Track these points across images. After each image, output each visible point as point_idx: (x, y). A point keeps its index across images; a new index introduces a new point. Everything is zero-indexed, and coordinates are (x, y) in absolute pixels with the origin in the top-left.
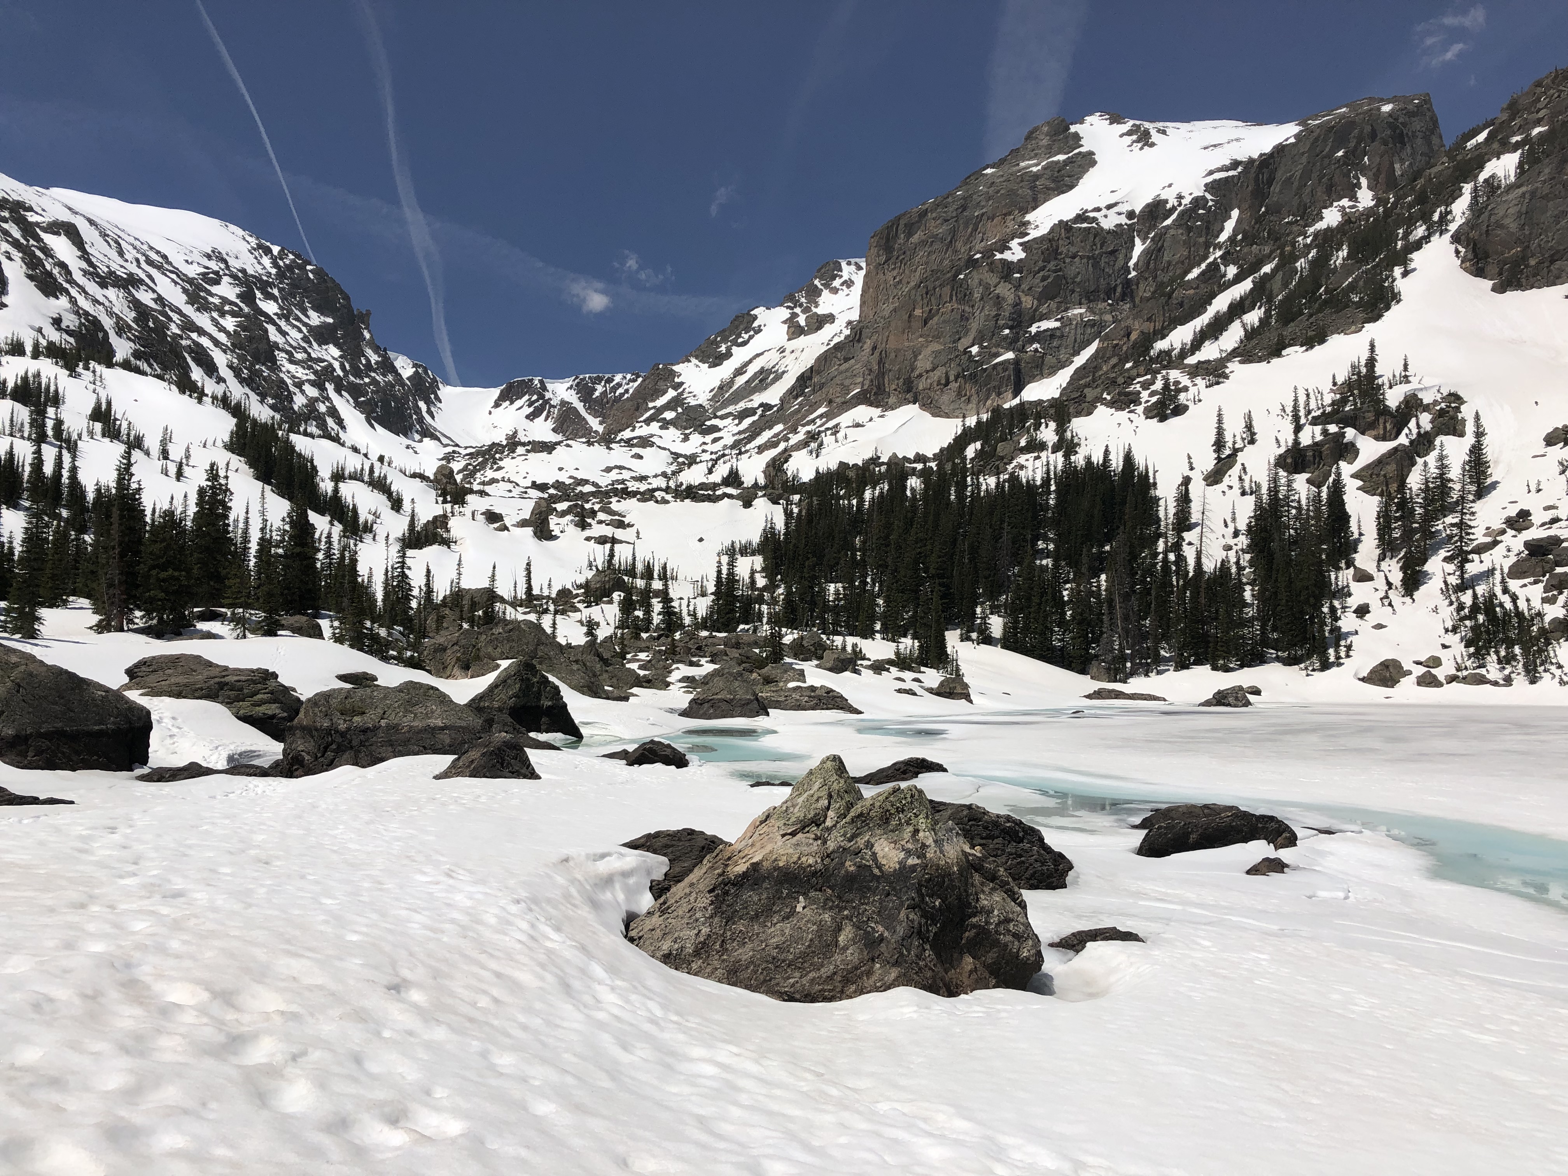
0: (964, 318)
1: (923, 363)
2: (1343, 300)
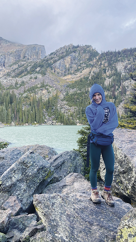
2: (38, 73)
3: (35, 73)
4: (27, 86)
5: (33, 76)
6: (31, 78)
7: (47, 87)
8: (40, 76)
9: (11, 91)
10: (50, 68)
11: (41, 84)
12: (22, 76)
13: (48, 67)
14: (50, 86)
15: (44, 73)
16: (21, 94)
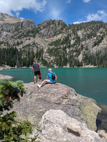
4: (24, 44)
7: (36, 45)
8: (32, 38)
9: (14, 47)
10: (38, 33)
11: (33, 43)
12: (21, 38)
13: (36, 33)
14: (38, 44)
15: (34, 37)
16: (21, 49)
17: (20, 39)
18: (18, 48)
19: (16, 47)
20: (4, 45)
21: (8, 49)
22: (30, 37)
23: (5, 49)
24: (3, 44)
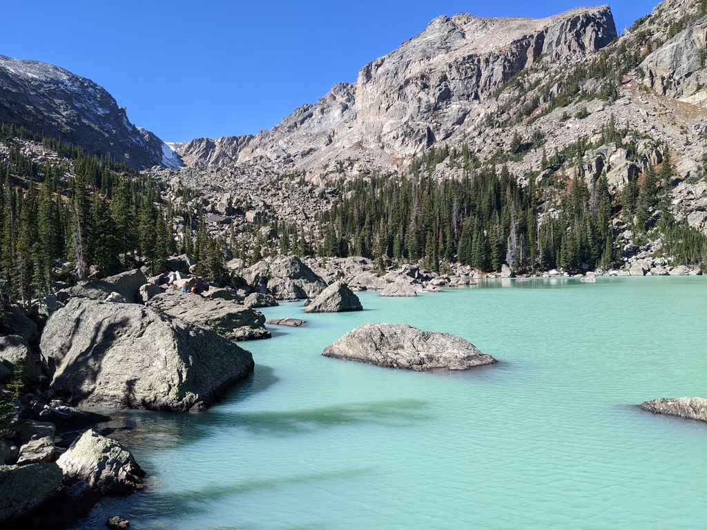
0: (404, 108)
1: (386, 129)
2: (590, 96)
3: (580, 101)
4: (551, 147)
5: (571, 109)
6: (566, 117)
7: (627, 140)
8: (595, 106)
9: (499, 167)
10: (633, 72)
11: (603, 131)
12: (535, 118)
13: (625, 71)
14: (636, 135)
15: (611, 94)
16: (532, 175)
17: (530, 123)
18: (516, 169)
19: (505, 169)
20: (451, 166)
21: (466, 181)
22: (584, 103)
23: (455, 182)
24: (447, 161)
